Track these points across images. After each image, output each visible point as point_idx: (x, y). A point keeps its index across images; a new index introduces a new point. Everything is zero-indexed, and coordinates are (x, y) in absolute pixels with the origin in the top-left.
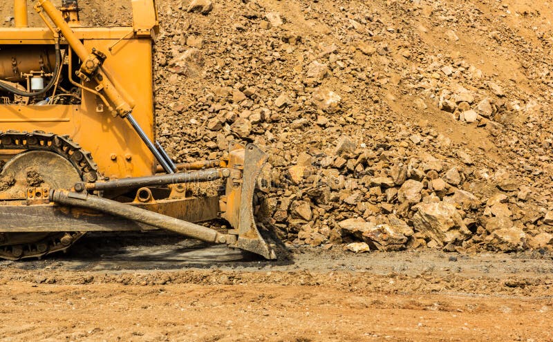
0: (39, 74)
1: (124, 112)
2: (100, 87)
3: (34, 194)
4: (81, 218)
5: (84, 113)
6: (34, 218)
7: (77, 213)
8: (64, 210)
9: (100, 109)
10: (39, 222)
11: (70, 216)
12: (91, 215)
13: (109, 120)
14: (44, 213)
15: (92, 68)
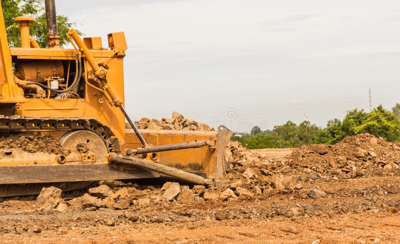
0: (57, 79)
1: (120, 103)
2: (106, 87)
3: (87, 158)
4: (124, 171)
5: (88, 103)
6: (98, 172)
7: (122, 168)
8: (114, 166)
9: (101, 101)
10: (101, 174)
11: (118, 170)
12: (129, 169)
13: (102, 108)
14: (103, 168)
15: (103, 75)
